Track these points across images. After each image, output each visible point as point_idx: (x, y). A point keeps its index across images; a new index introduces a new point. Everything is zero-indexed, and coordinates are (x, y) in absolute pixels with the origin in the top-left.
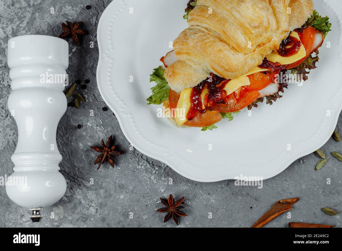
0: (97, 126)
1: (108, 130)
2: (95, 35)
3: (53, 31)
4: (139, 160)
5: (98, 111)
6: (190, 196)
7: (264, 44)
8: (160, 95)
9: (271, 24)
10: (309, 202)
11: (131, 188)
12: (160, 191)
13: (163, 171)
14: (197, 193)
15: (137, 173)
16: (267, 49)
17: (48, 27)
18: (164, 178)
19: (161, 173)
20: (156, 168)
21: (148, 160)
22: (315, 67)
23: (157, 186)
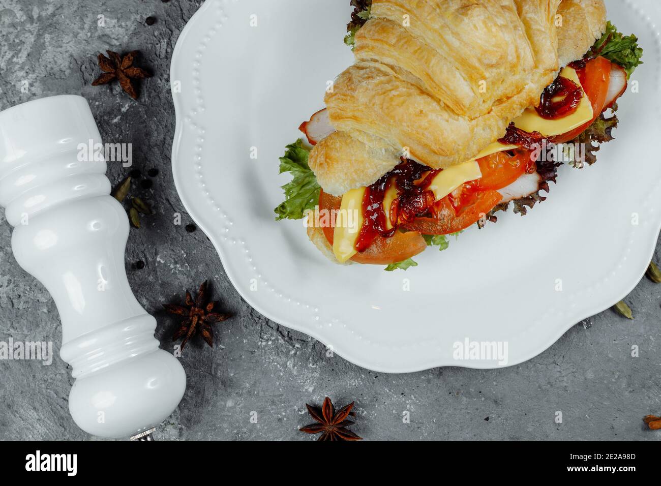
0: (176, 263)
1: (197, 271)
2: (165, 76)
3: (81, 70)
4: (262, 330)
5: (177, 231)
6: (365, 398)
7: (508, 98)
8: (301, 200)
9: (524, 57)
10: (601, 405)
11: (248, 385)
12: (306, 390)
13: (310, 350)
14: (379, 392)
15: (259, 355)
16: (515, 106)
17: (71, 63)
18: (313, 365)
19: (306, 354)
20: (297, 345)
21: (280, 329)
22: (610, 138)
23: (299, 381)
